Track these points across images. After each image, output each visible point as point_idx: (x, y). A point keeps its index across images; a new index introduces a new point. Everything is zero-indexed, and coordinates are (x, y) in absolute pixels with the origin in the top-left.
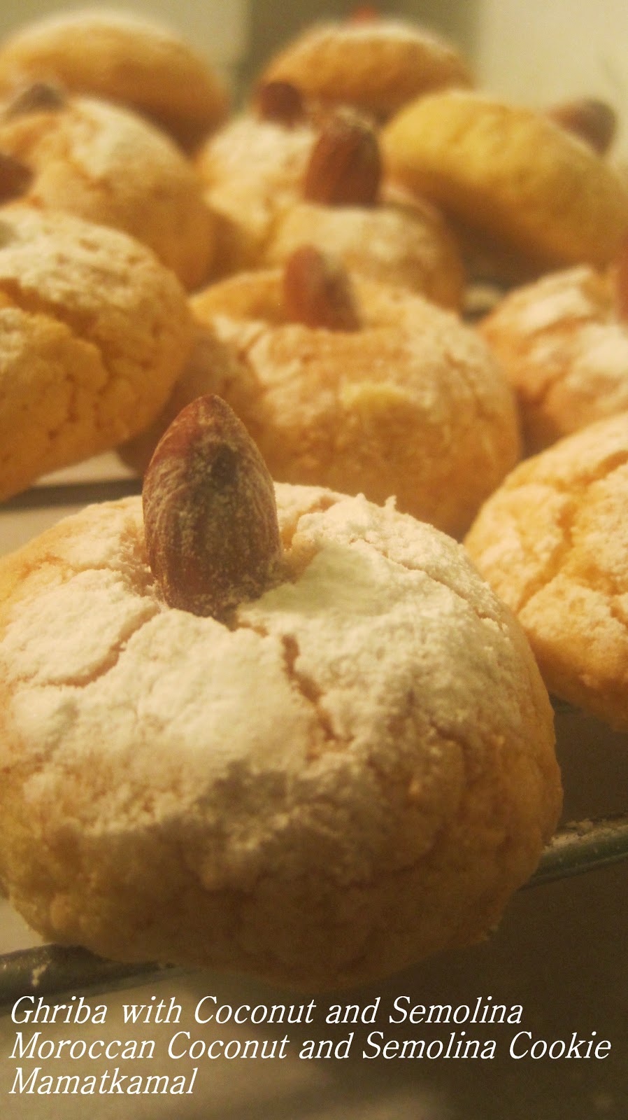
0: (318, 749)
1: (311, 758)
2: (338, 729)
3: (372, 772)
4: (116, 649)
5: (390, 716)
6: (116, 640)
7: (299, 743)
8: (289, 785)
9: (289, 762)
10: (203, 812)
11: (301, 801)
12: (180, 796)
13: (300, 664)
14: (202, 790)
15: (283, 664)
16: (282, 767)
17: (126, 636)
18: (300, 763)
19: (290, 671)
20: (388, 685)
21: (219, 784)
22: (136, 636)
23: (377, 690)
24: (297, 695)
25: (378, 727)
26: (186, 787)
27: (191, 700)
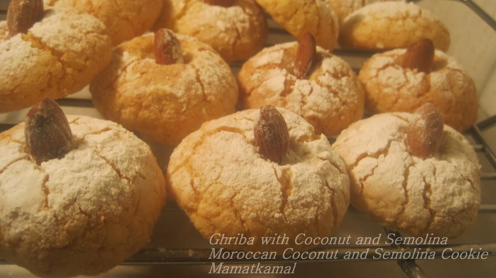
0: (41, 209)
1: (39, 211)
2: (49, 205)
3: (54, 219)
4: (5, 168)
5: (65, 203)
6: (6, 166)
7: (37, 206)
8: (31, 217)
9: (33, 211)
10: (6, 219)
11: (33, 222)
12: (2, 214)
13: (47, 184)
14: (8, 213)
15: (43, 182)
16: (30, 212)
17: (9, 165)
18: (35, 211)
19: (44, 185)
20: (68, 194)
21: (12, 213)
22: (11, 165)
23: (65, 195)
24: (43, 192)
25: (60, 206)
26: (4, 211)
27: (15, 187)
